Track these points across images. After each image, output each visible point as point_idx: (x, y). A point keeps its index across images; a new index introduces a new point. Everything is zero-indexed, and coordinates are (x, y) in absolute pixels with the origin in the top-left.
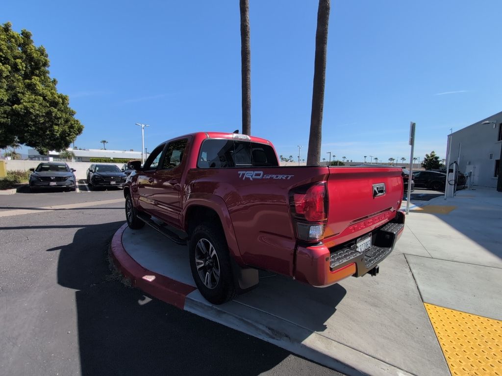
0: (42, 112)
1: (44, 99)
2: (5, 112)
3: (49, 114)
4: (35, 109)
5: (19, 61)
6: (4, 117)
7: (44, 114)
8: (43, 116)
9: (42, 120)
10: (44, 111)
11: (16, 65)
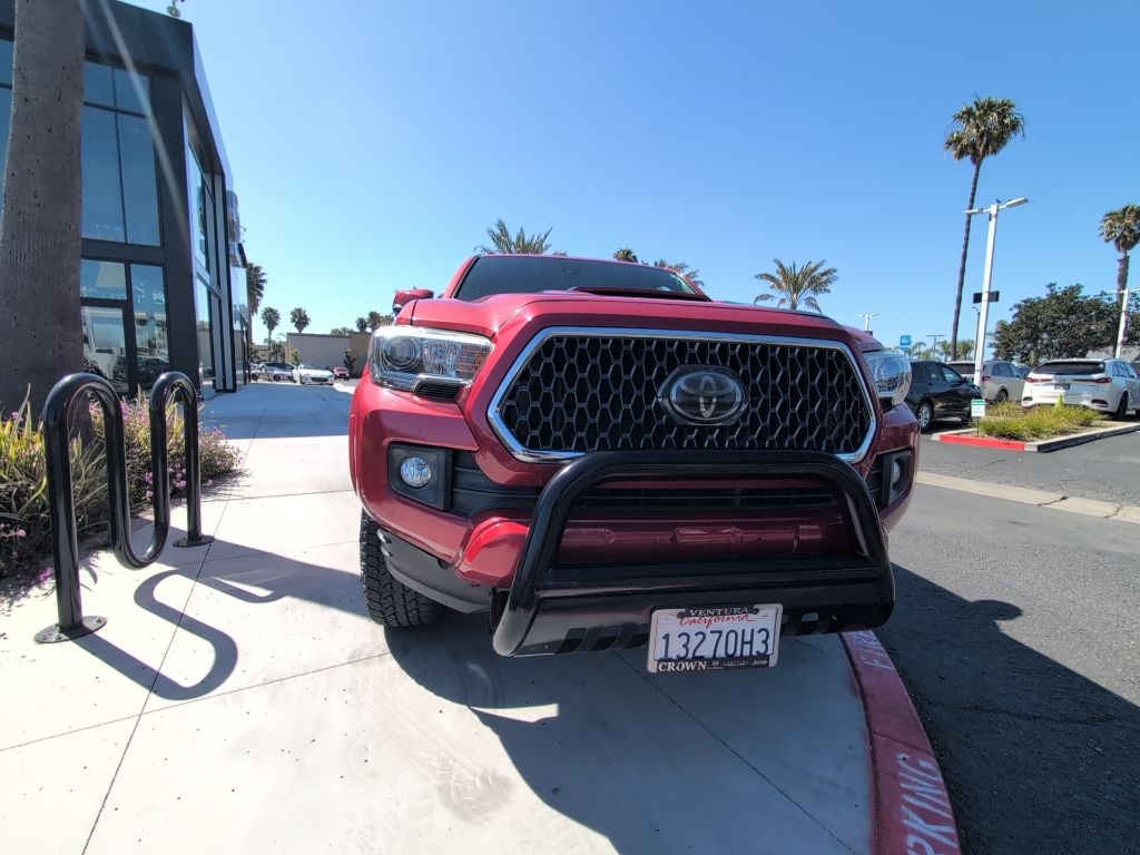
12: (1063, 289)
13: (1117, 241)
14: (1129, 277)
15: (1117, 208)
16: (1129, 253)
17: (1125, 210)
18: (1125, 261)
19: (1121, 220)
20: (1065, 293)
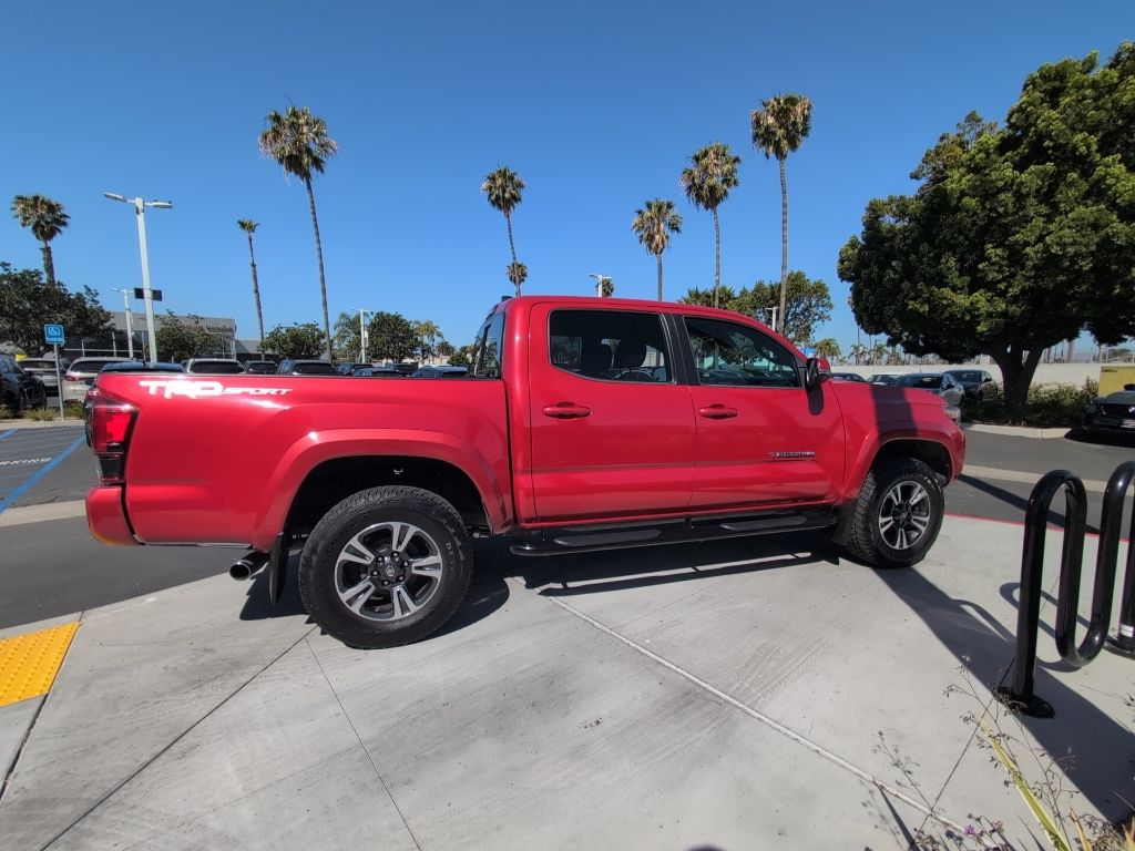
0: (1087, 246)
1: (1113, 205)
2: (1035, 267)
3: (1106, 243)
4: (1064, 246)
5: (1079, 137)
6: (1028, 278)
7: (1093, 248)
8: (1092, 254)
9: (1086, 265)
10: (1096, 240)
11: (1075, 148)
12: (20, 271)
13: (35, 228)
14: (55, 268)
15: (29, 194)
16: (49, 243)
17: (36, 198)
18: (47, 250)
19: (34, 206)
20: (23, 275)
